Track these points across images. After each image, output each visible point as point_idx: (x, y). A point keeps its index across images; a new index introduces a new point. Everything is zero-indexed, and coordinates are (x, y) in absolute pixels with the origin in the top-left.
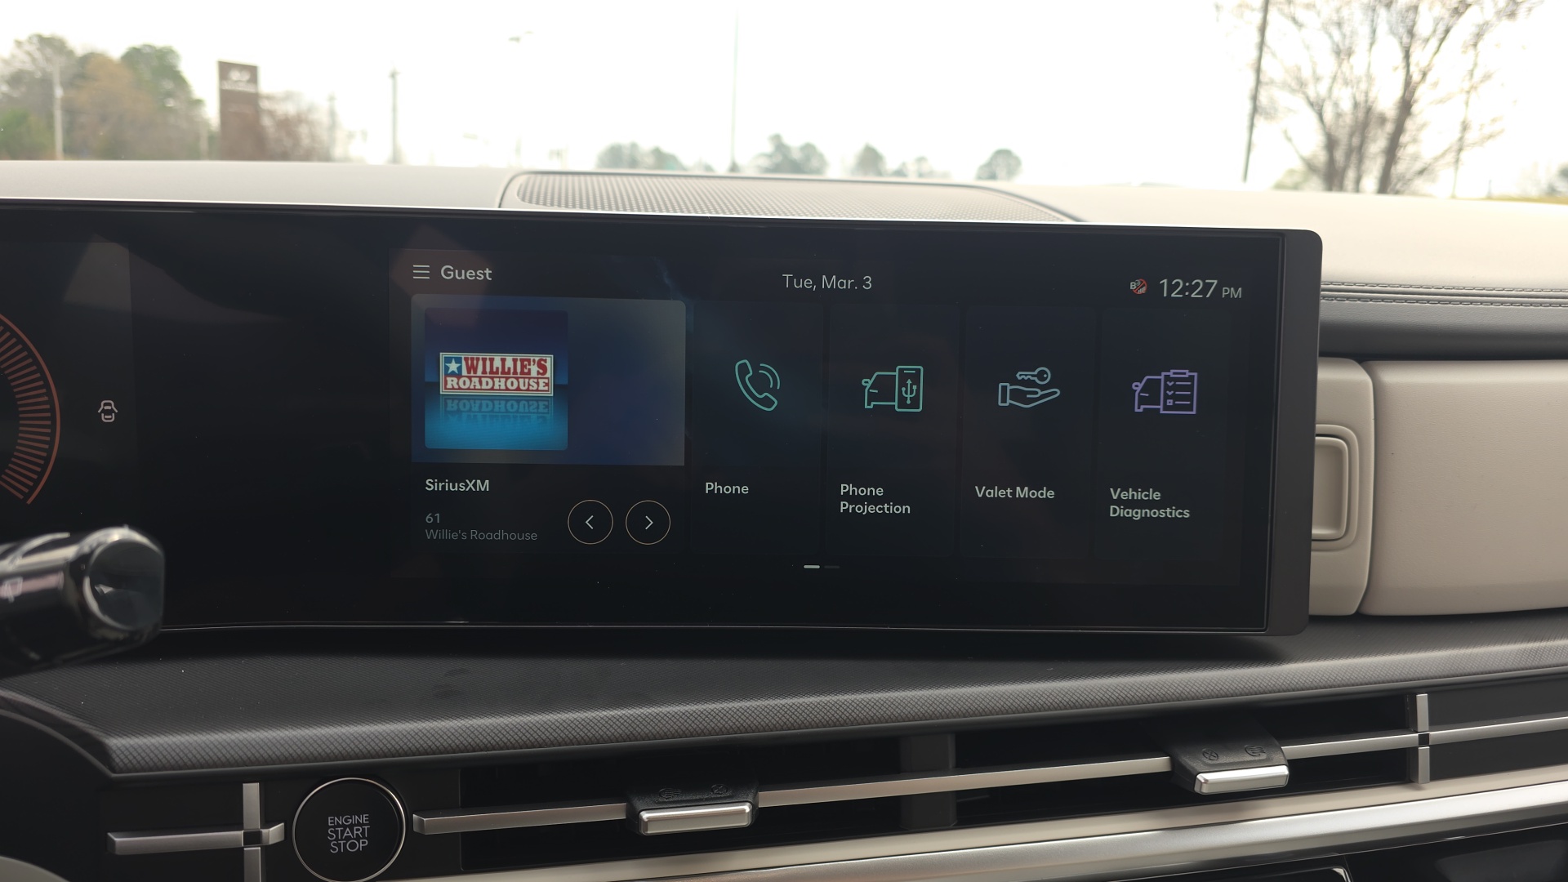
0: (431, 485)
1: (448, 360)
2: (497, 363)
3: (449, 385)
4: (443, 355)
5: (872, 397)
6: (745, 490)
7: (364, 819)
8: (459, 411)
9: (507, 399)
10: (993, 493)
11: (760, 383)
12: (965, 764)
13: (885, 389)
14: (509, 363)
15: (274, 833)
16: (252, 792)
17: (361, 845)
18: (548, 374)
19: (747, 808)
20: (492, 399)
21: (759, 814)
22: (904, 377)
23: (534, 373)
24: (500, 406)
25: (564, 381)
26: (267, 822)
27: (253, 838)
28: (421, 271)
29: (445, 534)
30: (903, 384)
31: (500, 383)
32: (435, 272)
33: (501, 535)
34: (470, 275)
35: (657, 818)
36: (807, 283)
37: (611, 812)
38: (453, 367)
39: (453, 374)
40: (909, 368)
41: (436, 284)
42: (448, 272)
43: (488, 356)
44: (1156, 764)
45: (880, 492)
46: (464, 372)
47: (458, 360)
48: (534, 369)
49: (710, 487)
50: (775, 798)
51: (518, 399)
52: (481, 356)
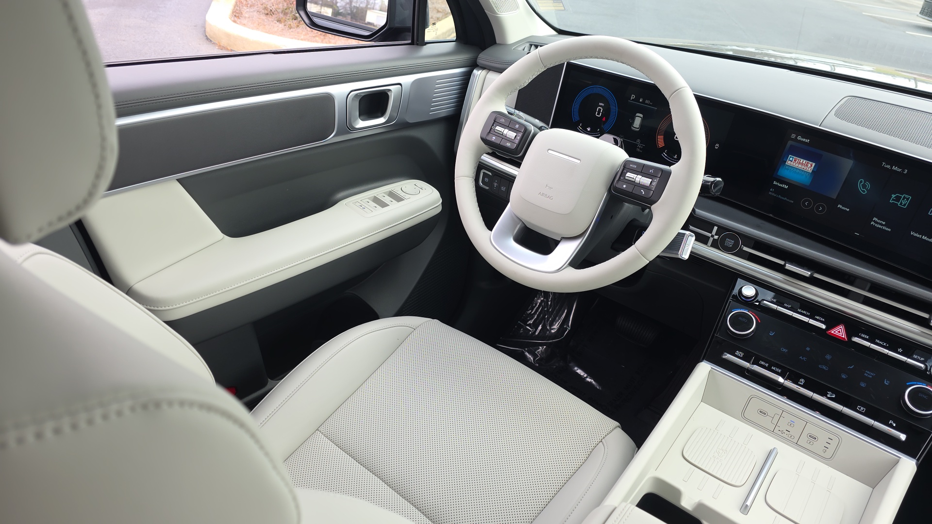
0: (775, 183)
1: (791, 157)
2: (801, 161)
3: (788, 163)
4: (790, 156)
5: (893, 200)
6: (848, 210)
7: (733, 242)
8: (788, 169)
9: (800, 170)
10: (915, 235)
11: (864, 186)
12: (870, 291)
13: (898, 199)
14: (804, 162)
15: (716, 237)
16: (716, 228)
17: (731, 246)
18: (812, 167)
19: (809, 273)
20: (797, 169)
21: (811, 276)
22: (904, 198)
23: (809, 166)
24: (798, 171)
25: (815, 170)
26: (716, 235)
27: (712, 236)
28: (793, 136)
29: (773, 194)
30: (903, 199)
31: (800, 166)
32: (796, 137)
33: (785, 199)
34: (804, 140)
35: (789, 267)
36: (888, 167)
37: (782, 262)
38: (791, 159)
39: (790, 161)
40: (907, 196)
41: (796, 140)
42: (799, 138)
43: (800, 159)
44: (926, 316)
45: (884, 223)
46: (793, 161)
47: (793, 158)
48: (809, 165)
49: (839, 206)
50: (816, 275)
51: (803, 171)
52: (798, 158)
